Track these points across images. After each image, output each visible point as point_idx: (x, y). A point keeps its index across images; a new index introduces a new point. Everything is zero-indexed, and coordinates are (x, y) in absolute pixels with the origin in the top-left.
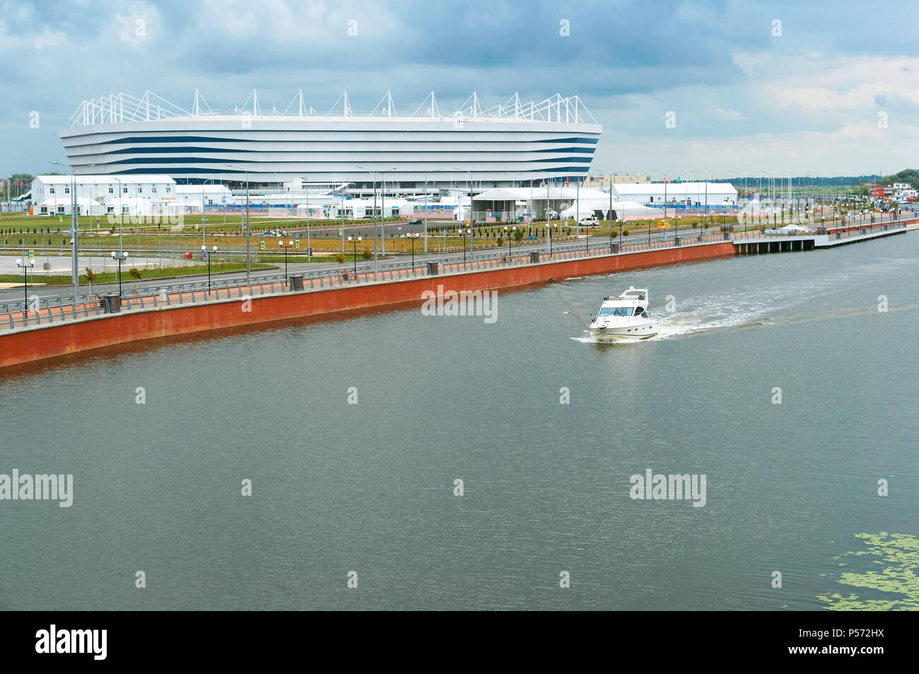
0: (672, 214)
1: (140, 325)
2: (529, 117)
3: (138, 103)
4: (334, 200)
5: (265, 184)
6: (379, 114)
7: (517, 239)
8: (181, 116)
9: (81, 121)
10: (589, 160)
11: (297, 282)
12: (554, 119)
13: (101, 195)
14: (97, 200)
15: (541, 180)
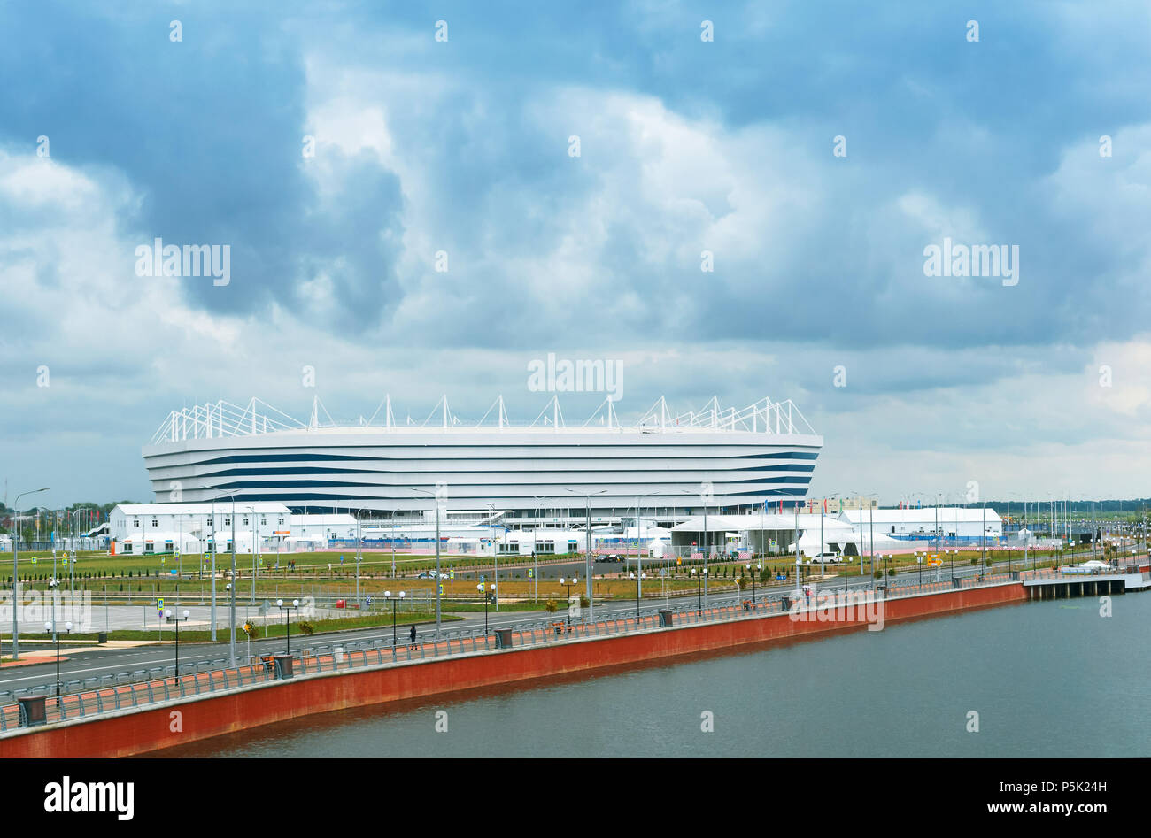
0: (923, 546)
1: (317, 694)
2: (730, 427)
3: (242, 413)
4: (489, 533)
5: (400, 513)
6: (540, 424)
7: (762, 581)
8: (295, 429)
9: (169, 436)
10: (807, 480)
11: (504, 637)
12: (762, 428)
13: (198, 528)
14: (193, 533)
15: (748, 506)
